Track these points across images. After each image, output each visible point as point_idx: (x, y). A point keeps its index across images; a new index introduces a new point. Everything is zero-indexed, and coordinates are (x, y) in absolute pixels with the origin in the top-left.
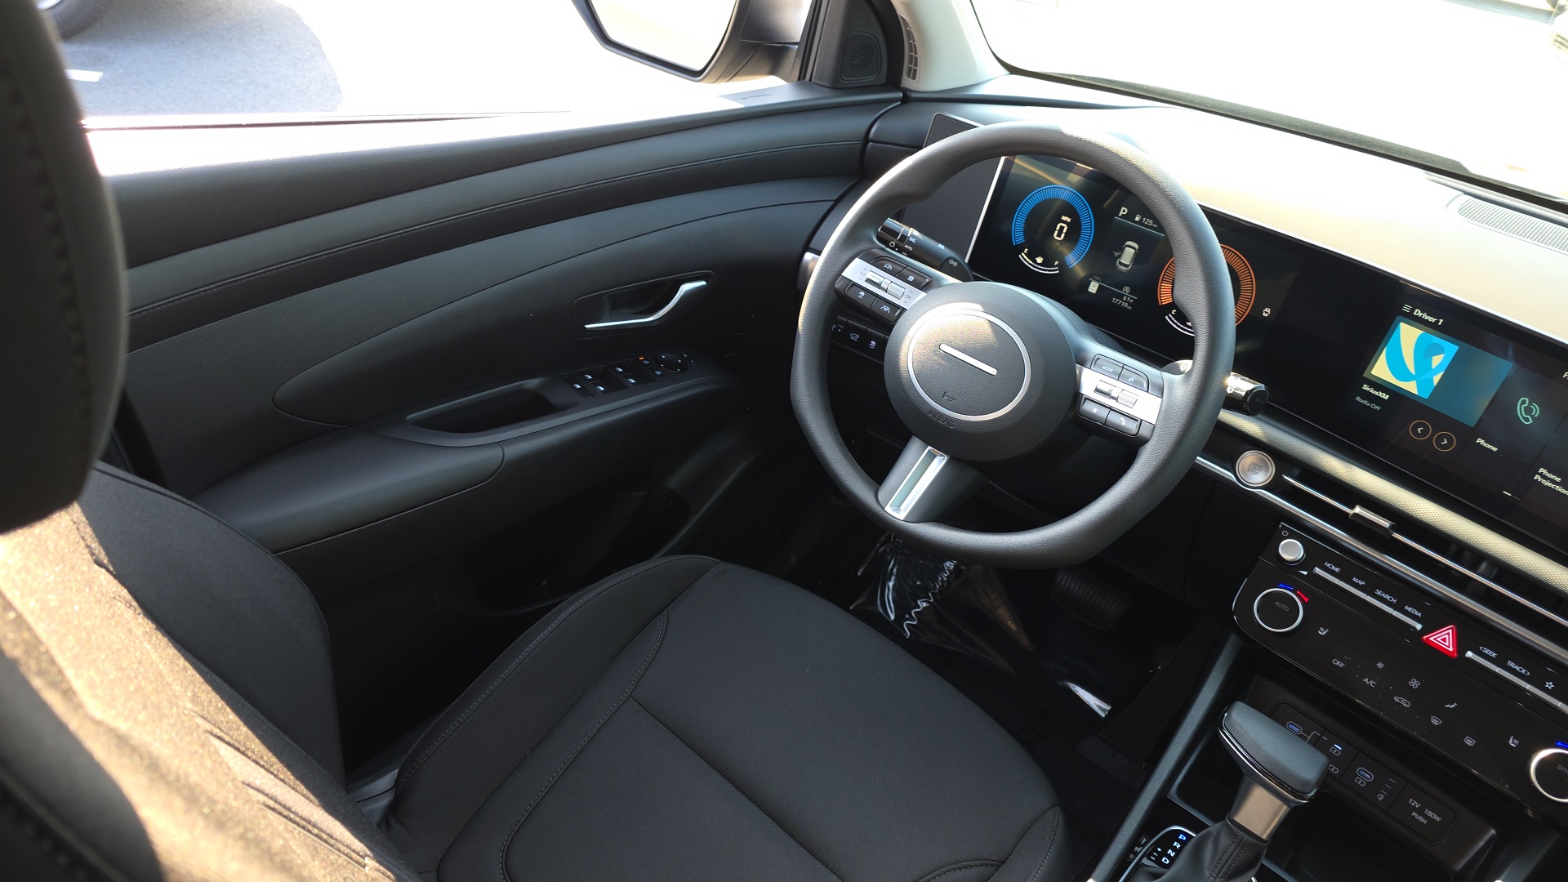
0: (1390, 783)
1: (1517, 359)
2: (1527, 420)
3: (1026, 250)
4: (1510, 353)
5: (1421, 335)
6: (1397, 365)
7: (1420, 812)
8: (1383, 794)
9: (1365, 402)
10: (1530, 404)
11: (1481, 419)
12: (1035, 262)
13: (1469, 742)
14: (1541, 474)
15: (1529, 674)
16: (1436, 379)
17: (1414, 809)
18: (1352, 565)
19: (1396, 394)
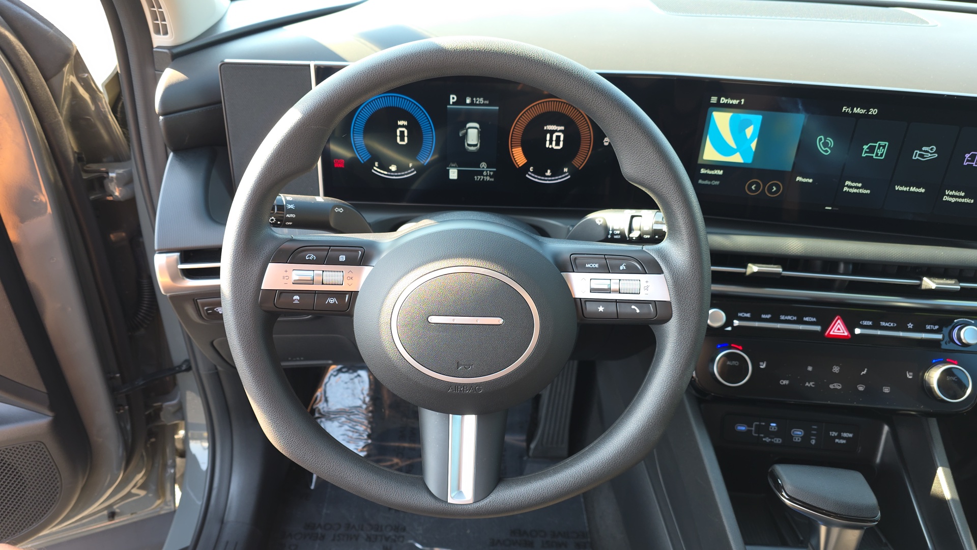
0: (814, 430)
1: (807, 110)
2: (826, 151)
3: (376, 164)
4: (800, 107)
5: (731, 119)
6: (721, 146)
7: (840, 437)
8: (813, 439)
9: (707, 182)
10: (825, 139)
11: (794, 164)
12: (390, 171)
13: (886, 390)
14: (847, 186)
15: (895, 325)
16: (753, 145)
17: (835, 437)
18: (757, 307)
19: (729, 168)
